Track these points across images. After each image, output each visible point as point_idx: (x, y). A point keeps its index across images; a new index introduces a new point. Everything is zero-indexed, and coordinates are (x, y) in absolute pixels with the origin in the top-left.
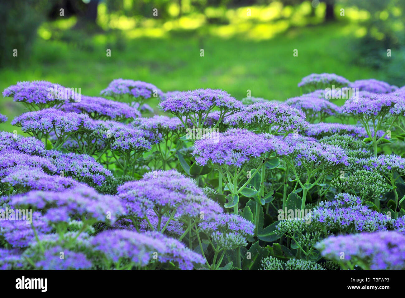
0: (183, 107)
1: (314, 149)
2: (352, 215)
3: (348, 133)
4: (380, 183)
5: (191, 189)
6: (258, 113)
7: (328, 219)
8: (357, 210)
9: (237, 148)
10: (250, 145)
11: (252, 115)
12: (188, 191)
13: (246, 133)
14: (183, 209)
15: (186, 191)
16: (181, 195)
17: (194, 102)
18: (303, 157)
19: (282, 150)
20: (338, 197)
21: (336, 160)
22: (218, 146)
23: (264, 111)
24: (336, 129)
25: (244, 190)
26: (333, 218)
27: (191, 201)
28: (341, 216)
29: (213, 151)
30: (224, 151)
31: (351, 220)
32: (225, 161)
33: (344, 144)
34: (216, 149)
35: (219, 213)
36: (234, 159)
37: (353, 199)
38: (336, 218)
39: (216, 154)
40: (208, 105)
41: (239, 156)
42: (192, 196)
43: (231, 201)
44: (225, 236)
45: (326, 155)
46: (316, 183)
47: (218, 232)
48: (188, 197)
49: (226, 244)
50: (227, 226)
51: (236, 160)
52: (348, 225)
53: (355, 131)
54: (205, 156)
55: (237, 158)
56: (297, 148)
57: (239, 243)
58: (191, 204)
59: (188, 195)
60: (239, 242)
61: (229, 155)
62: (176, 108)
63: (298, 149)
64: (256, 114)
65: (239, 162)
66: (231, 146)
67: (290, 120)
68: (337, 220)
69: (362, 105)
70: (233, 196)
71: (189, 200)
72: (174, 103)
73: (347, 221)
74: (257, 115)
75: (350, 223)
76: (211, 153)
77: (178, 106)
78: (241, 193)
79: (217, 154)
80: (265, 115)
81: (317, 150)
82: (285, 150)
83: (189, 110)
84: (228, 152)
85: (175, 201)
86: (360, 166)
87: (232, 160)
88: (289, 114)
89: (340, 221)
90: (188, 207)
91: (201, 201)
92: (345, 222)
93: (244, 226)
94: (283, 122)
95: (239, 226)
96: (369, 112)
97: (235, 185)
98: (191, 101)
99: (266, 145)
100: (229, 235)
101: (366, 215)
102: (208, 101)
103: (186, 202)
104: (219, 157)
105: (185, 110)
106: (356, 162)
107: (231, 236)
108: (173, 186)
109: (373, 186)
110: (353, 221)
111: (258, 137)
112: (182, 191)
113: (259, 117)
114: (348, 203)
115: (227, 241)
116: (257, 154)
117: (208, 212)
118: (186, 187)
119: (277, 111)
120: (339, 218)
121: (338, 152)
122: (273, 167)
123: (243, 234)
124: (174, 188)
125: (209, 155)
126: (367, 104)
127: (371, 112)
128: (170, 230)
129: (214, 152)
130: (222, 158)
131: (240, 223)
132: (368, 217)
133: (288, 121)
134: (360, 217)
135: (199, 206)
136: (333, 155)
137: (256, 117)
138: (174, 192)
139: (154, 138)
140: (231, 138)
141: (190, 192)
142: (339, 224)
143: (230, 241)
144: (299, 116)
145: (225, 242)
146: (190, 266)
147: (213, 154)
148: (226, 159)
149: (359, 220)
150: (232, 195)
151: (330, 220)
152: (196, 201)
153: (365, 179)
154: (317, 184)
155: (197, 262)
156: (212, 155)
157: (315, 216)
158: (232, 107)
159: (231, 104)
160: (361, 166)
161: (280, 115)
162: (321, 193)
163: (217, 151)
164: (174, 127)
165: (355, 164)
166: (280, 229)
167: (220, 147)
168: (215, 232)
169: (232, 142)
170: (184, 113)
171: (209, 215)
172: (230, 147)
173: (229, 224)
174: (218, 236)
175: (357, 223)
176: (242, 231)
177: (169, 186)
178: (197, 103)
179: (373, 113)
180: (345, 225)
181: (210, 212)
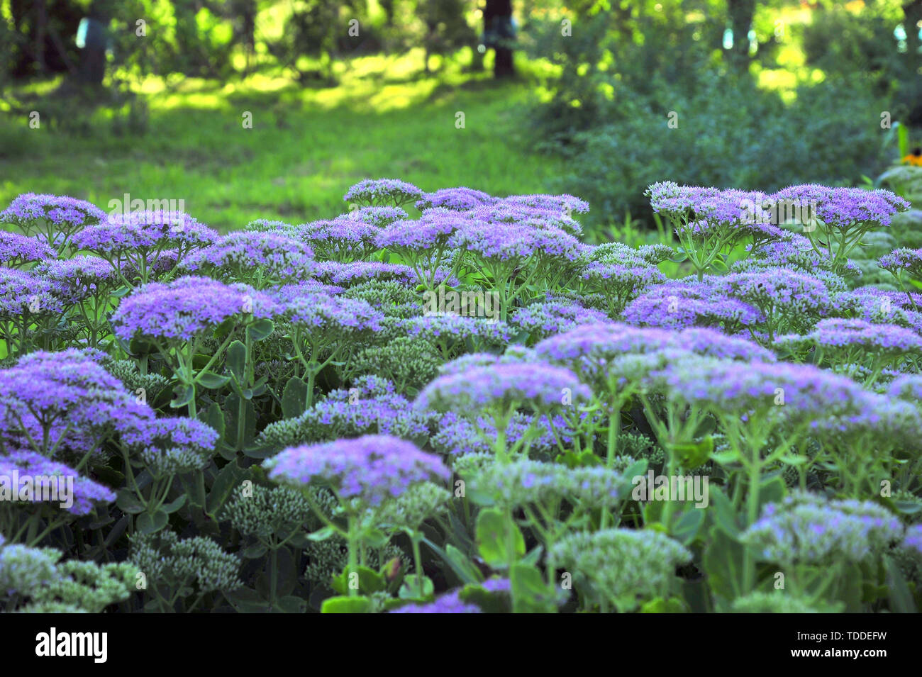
0: (110, 241)
1: (320, 307)
2: (374, 411)
3: (397, 277)
4: (427, 356)
5: (96, 380)
6: (233, 249)
7: (336, 419)
8: (385, 401)
9: (186, 310)
10: (207, 303)
11: (224, 253)
12: (91, 382)
13: (207, 284)
14: (80, 413)
15: (88, 383)
16: (79, 391)
17: (131, 232)
18: (301, 319)
19: (262, 311)
20: (359, 382)
21: (356, 324)
22: (153, 307)
23: (242, 246)
24: (374, 272)
25: (205, 377)
26: (345, 416)
27: (96, 400)
28: (358, 413)
29: (144, 315)
30: (163, 315)
31: (372, 419)
32: (163, 331)
33: (384, 296)
34: (150, 311)
35: (146, 418)
36: (179, 328)
37: (381, 384)
38: (349, 415)
39: (150, 320)
40: (153, 237)
41: (187, 323)
42: (98, 392)
43: (183, 396)
44: (164, 454)
45: (338, 316)
46: (329, 361)
47: (153, 448)
48: (91, 392)
49: (166, 466)
50: (170, 435)
51: (182, 329)
52: (368, 425)
53: (406, 274)
54: (130, 323)
55: (183, 325)
56: (291, 306)
57: (189, 463)
58: (95, 403)
59: (91, 390)
60: (187, 462)
61: (170, 322)
62: (99, 244)
63: (294, 306)
64: (231, 250)
65: (186, 333)
66: (175, 305)
67: (286, 261)
68: (351, 419)
69: (406, 232)
70: (186, 388)
71: (92, 397)
72: (96, 236)
73: (366, 419)
74: (231, 253)
75: (370, 422)
76: (141, 318)
77: (102, 239)
78: (200, 382)
79: (152, 320)
80: (245, 251)
81: (325, 309)
82: (267, 309)
83: (121, 247)
84: (169, 316)
85: (67, 401)
86: (402, 331)
87: (175, 329)
88: (286, 249)
89: (355, 420)
90: (89, 410)
91: (114, 398)
92: (363, 421)
93: (198, 436)
94: (275, 264)
95: (190, 437)
96: (416, 244)
97: (189, 369)
98: (124, 231)
99: (236, 302)
100: (172, 452)
101: (399, 408)
102: (156, 230)
103: (86, 402)
104: (153, 325)
105: (114, 246)
106: (397, 325)
107: (175, 453)
108: (65, 376)
109: (416, 362)
110: (376, 420)
111: (224, 289)
112: (81, 384)
113: (235, 256)
114: (373, 391)
115: (167, 461)
116: (218, 318)
117: (124, 416)
118: (88, 377)
119: (265, 244)
120: (353, 415)
121: (360, 310)
122: (262, 336)
123: (197, 448)
124: (66, 380)
125: (137, 322)
126: (414, 231)
127: (420, 245)
128: (74, 448)
129: (146, 317)
130: (159, 327)
131: (194, 431)
132: (400, 412)
133: (283, 261)
134: (387, 413)
135: (110, 407)
136: (352, 316)
137: (230, 256)
138: (66, 385)
139: (70, 294)
140: (177, 292)
141: (95, 385)
142: (354, 425)
143: (173, 460)
144: (303, 253)
145: (163, 463)
146: (87, 506)
147: (143, 319)
148: (165, 327)
149: (385, 418)
150: (184, 386)
151: (340, 420)
152: (105, 400)
153: (404, 351)
154: (333, 363)
155: (99, 499)
156: (142, 321)
157: (316, 414)
158: (196, 241)
159: (194, 235)
160: (405, 330)
161: (271, 251)
162: (344, 375)
163: (151, 316)
164: (105, 274)
165: (394, 328)
166: (266, 438)
167: (157, 307)
168: (149, 448)
169: (177, 299)
170: (112, 252)
171: (127, 422)
172: (174, 308)
173: (173, 433)
174: (153, 454)
175: (382, 422)
176: (194, 445)
177: (58, 376)
178: (134, 235)
179: (423, 245)
180: (363, 427)
181: (128, 416)
